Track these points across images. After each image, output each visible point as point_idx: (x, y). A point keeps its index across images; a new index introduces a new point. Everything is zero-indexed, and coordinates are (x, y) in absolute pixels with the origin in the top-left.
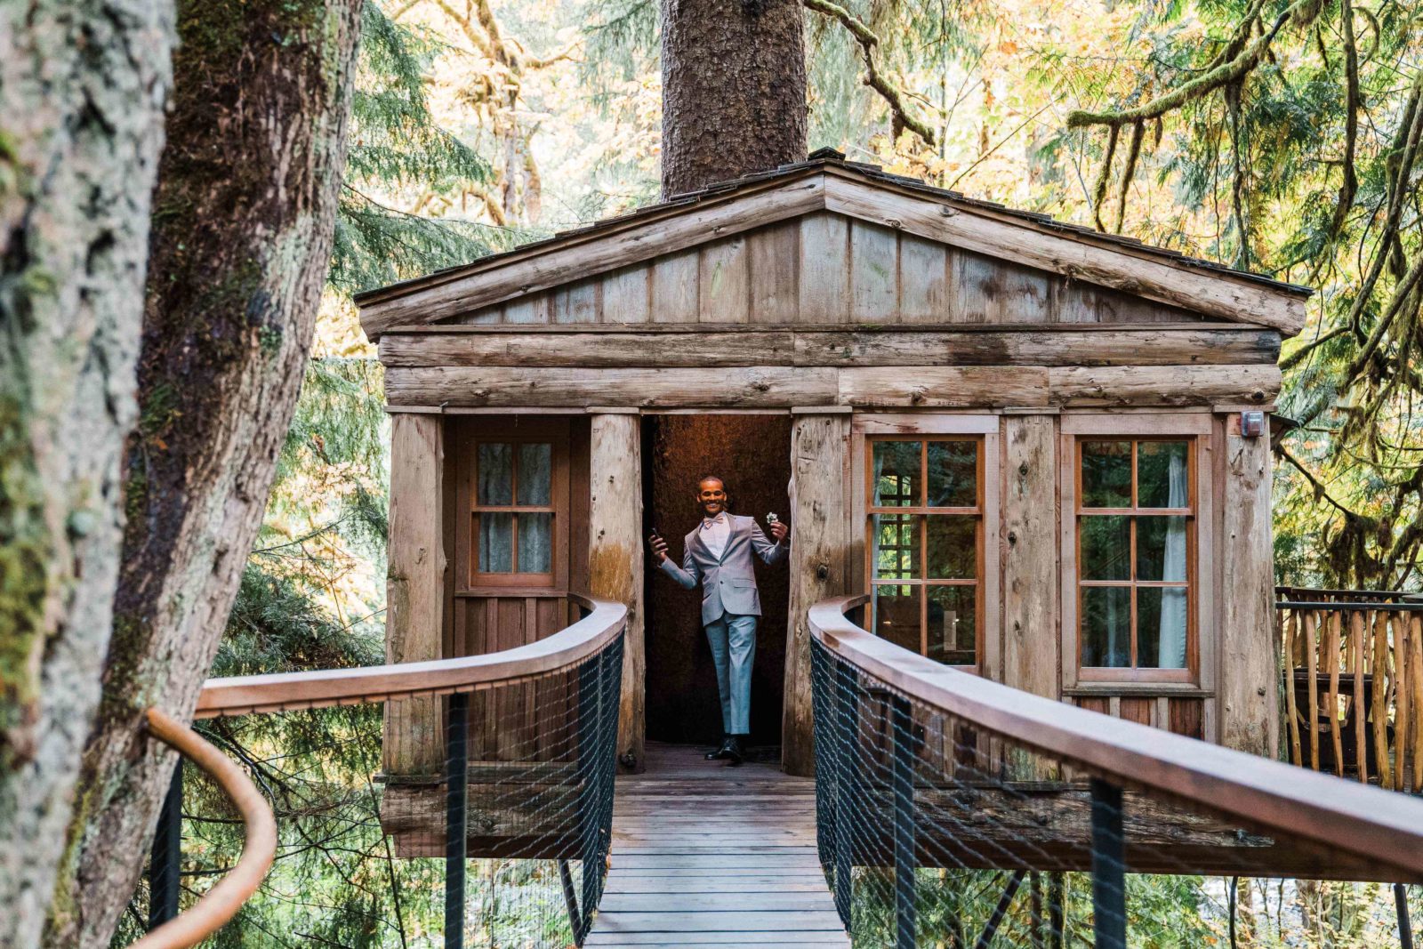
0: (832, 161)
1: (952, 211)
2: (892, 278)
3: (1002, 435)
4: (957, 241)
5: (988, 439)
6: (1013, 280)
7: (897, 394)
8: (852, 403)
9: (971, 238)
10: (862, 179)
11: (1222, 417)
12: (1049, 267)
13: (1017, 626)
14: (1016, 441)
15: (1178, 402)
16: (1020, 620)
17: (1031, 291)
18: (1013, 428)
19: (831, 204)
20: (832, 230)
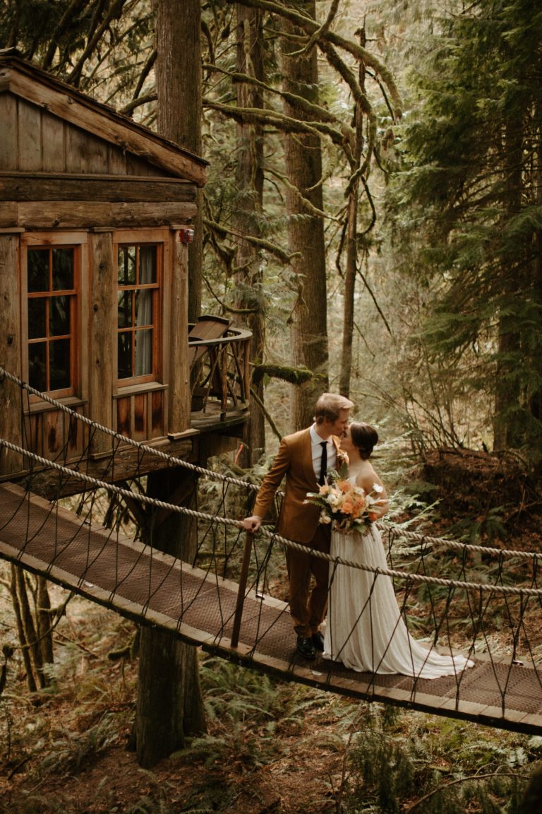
0: (16, 58)
1: (72, 101)
2: (38, 142)
3: (90, 245)
4: (72, 120)
5: (83, 246)
6: (93, 146)
7: (47, 219)
8: (23, 226)
9: (79, 119)
10: (30, 73)
11: (173, 232)
12: (112, 140)
13: (98, 362)
14: (97, 249)
15: (159, 223)
16: (99, 357)
17: (100, 154)
18: (96, 240)
19: (13, 89)
20: (9, 105)
